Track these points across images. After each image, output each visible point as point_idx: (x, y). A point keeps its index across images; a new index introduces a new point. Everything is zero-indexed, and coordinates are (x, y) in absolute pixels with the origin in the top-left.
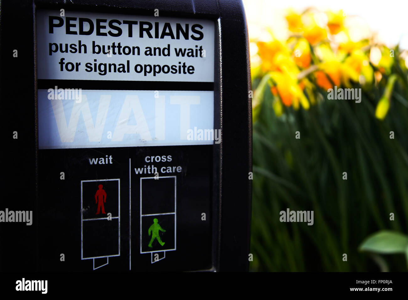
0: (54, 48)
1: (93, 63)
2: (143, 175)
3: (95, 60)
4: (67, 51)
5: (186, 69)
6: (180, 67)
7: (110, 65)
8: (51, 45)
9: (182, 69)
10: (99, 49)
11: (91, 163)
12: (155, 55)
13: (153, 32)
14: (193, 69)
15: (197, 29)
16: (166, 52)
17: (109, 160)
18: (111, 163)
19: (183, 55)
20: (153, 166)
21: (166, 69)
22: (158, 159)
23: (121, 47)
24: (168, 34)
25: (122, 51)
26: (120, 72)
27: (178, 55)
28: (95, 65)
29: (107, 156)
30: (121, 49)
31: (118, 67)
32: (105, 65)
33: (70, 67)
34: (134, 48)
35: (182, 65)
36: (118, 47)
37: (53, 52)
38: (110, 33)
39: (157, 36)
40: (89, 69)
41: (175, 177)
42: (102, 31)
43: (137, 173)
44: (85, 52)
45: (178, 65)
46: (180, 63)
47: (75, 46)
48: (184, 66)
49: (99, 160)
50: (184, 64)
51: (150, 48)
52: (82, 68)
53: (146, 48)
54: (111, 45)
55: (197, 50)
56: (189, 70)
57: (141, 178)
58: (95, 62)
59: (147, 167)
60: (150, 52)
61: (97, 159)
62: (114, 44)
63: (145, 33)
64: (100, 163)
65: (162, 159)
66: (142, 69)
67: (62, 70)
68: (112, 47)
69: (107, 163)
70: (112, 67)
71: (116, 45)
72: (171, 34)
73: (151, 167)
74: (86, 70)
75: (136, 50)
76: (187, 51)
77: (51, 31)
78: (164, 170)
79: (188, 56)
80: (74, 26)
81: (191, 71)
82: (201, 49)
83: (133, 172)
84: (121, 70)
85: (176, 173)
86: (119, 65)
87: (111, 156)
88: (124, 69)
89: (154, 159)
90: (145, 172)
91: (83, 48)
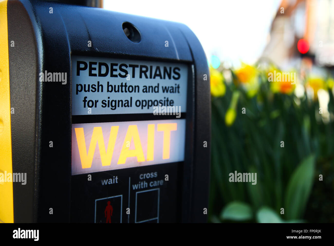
0: (80, 88)
1: (107, 100)
2: (138, 190)
3: (109, 98)
4: (89, 91)
5: (169, 102)
6: (165, 101)
7: (119, 101)
8: (77, 85)
9: (166, 102)
10: (112, 89)
11: (103, 184)
12: (149, 92)
13: (148, 74)
14: (173, 103)
15: (177, 71)
16: (156, 89)
17: (115, 180)
18: (117, 182)
19: (167, 92)
20: (145, 182)
21: (156, 103)
22: (148, 175)
23: (127, 86)
24: (158, 75)
25: (127, 90)
26: (125, 106)
27: (164, 91)
28: (109, 101)
29: (114, 177)
30: (127, 88)
31: (124, 102)
32: (115, 101)
33: (91, 104)
34: (135, 87)
35: (166, 99)
36: (125, 86)
37: (79, 92)
38: (120, 75)
39: (151, 77)
40: (104, 105)
41: (159, 189)
42: (115, 73)
43: (134, 188)
44: (102, 91)
45: (163, 100)
46: (165, 98)
47: (95, 86)
48: (168, 100)
49: (108, 181)
50: (168, 99)
51: (146, 87)
52: (99, 104)
53: (144, 87)
54: (120, 84)
55: (176, 88)
56: (170, 103)
57: (137, 193)
58: (109, 99)
59: (141, 183)
60: (146, 90)
61: (107, 180)
62: (122, 84)
63: (143, 74)
64: (109, 183)
65: (151, 176)
66: (140, 104)
67: (85, 107)
68: (121, 86)
69: (114, 182)
70: (120, 103)
71: (124, 84)
72: (160, 75)
73: (143, 183)
74: (102, 106)
75: (137, 88)
76: (170, 89)
77: (78, 74)
78: (152, 184)
79: (171, 92)
80: (95, 69)
81: (172, 104)
82: (178, 87)
83: (132, 188)
84: (126, 105)
85: (159, 186)
86: (125, 101)
87: (117, 177)
88: (128, 104)
89: (146, 176)
90: (140, 188)
91: (100, 87)
